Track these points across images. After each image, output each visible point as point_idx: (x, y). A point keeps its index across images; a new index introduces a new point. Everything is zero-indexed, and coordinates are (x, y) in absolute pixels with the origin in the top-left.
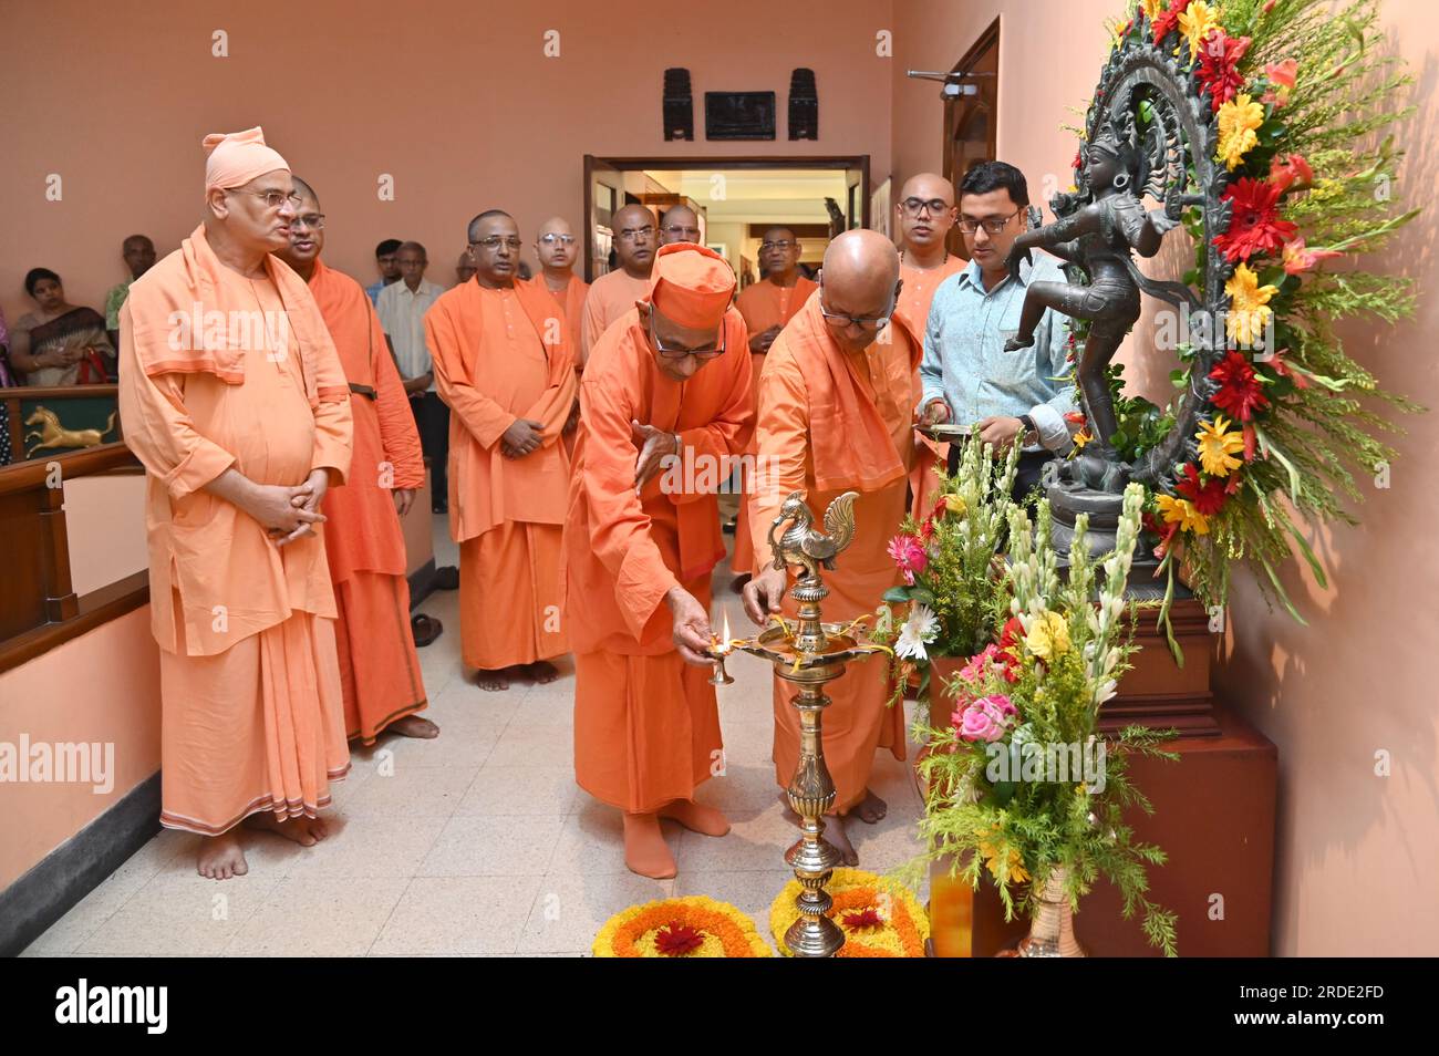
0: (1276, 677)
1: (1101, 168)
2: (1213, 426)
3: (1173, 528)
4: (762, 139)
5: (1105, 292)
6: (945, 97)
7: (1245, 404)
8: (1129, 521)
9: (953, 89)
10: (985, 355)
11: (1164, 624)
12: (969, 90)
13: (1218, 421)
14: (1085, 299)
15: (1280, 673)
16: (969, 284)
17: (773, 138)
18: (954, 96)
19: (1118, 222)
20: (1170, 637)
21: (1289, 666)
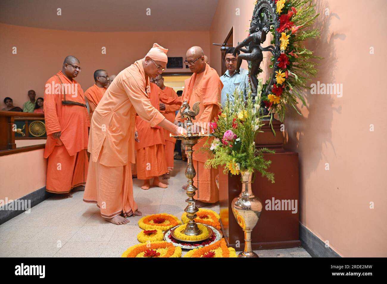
0: (298, 140)
1: (253, 27)
2: (279, 72)
3: (272, 103)
4: (179, 68)
5: (255, 53)
6: (222, 50)
7: (285, 64)
8: (260, 86)
9: (223, 48)
10: (231, 90)
11: (271, 125)
12: (227, 48)
13: (280, 71)
14: (250, 55)
15: (298, 138)
16: (227, 76)
17: (182, 68)
18: (224, 49)
19: (257, 37)
20: (272, 128)
21: (300, 135)
